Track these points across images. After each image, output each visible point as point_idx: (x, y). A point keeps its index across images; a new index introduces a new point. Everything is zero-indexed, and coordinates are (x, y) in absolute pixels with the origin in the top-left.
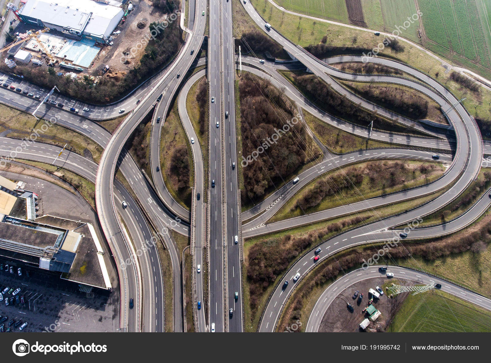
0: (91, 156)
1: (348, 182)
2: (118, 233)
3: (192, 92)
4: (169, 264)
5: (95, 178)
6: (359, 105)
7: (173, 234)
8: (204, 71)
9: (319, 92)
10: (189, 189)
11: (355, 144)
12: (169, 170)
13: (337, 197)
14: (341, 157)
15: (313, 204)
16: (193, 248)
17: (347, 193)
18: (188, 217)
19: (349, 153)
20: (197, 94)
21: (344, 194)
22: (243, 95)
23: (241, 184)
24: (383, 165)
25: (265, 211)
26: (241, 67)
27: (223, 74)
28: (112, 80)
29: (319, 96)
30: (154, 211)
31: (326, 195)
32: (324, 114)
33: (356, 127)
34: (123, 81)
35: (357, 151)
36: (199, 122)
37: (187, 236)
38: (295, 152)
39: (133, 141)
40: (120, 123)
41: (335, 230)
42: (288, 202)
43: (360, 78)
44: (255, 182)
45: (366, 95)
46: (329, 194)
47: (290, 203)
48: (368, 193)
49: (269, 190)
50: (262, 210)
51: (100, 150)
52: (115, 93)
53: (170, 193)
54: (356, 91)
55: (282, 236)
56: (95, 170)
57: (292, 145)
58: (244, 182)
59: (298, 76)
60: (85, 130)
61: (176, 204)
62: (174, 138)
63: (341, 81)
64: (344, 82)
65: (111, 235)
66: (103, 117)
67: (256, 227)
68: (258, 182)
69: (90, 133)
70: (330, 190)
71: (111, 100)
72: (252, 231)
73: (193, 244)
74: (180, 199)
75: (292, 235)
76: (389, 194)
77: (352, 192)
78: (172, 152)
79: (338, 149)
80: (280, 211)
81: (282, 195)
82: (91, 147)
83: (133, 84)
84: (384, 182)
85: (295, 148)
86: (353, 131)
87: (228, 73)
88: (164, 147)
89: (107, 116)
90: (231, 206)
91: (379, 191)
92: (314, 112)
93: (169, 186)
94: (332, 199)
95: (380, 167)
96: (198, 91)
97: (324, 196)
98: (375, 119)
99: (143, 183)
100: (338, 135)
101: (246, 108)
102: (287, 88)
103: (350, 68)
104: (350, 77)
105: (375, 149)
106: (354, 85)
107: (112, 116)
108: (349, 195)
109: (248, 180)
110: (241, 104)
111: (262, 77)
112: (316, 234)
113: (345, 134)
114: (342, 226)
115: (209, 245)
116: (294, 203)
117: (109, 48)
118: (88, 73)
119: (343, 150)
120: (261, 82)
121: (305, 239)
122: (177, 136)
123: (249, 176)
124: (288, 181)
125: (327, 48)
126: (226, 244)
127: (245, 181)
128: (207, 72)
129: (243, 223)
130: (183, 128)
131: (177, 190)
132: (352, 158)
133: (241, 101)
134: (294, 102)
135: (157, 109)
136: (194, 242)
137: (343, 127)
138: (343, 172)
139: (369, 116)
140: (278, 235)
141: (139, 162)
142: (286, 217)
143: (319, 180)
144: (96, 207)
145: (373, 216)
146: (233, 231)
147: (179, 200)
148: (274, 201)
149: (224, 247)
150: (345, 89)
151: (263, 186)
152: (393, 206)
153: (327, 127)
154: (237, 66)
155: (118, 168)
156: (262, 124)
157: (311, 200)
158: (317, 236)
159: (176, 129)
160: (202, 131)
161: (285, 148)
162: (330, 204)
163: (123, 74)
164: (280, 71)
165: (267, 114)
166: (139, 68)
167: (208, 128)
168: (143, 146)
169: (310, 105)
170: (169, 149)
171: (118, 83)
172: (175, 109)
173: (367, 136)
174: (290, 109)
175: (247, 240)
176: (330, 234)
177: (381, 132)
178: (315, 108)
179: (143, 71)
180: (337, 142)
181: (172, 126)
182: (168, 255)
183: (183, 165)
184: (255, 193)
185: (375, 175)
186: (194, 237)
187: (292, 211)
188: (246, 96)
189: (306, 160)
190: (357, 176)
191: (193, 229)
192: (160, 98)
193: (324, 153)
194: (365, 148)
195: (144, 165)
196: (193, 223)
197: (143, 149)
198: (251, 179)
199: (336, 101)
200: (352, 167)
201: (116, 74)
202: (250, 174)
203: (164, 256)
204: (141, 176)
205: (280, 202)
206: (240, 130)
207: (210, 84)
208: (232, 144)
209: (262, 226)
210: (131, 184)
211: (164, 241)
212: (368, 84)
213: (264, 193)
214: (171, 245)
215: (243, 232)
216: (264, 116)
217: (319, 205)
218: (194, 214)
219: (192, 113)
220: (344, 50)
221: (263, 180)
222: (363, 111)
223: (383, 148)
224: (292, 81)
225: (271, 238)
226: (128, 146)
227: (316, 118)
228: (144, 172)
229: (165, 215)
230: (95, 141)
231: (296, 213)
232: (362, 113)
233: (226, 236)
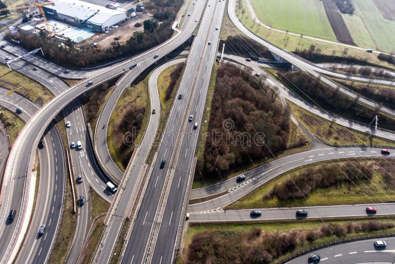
1: (349, 174)
3: (167, 71)
4: (71, 235)
5: (30, 119)
7: (93, 196)
9: (306, 84)
10: (132, 147)
11: (354, 139)
12: (117, 127)
13: (333, 192)
14: (336, 150)
15: (298, 194)
16: (110, 216)
17: (349, 189)
19: (346, 146)
20: (172, 72)
21: (345, 190)
22: (220, 75)
23: (199, 152)
25: (226, 193)
27: (203, 59)
30: (82, 166)
31: (317, 187)
33: (353, 123)
34: (103, 53)
35: (357, 147)
36: (167, 91)
38: (275, 131)
41: (335, 234)
43: (354, 78)
45: (365, 92)
46: (322, 185)
47: (264, 190)
48: (382, 194)
50: (222, 190)
53: (109, 149)
54: (350, 88)
55: (248, 230)
58: (205, 152)
59: (282, 72)
60: (49, 84)
61: (111, 163)
62: (135, 100)
63: (333, 78)
64: (337, 79)
65: (12, 177)
66: (73, 77)
67: (210, 211)
68: (222, 153)
69: (52, 86)
70: (323, 180)
72: (203, 215)
73: (113, 211)
74: (119, 158)
75: (263, 231)
77: (358, 189)
78: (127, 110)
79: (332, 141)
80: (248, 197)
81: (252, 177)
82: (47, 97)
86: (351, 126)
87: (208, 59)
88: (121, 105)
89: (77, 76)
90: (180, 174)
93: (111, 142)
94: (326, 193)
96: (173, 70)
97: (314, 187)
99: (83, 136)
100: (331, 127)
104: (343, 76)
106: (348, 83)
107: (80, 78)
108: (353, 193)
109: (210, 150)
110: (217, 83)
112: (304, 234)
113: (339, 127)
114: (346, 231)
115: (135, 217)
116: (270, 189)
117: (104, 34)
119: (339, 142)
121: (285, 237)
122: (140, 99)
125: (314, 54)
126: (160, 220)
127: (206, 150)
129: (192, 202)
131: (119, 147)
132: (352, 153)
135: (127, 75)
136: (115, 208)
137: (336, 120)
140: (241, 227)
143: (306, 169)
146: (174, 205)
147: (117, 159)
149: (156, 224)
151: (228, 159)
154: (218, 59)
156: (237, 99)
157: (294, 188)
158: (304, 237)
159: (140, 93)
160: (168, 98)
162: (324, 199)
164: (263, 67)
167: (175, 96)
168: (99, 102)
169: (296, 97)
170: (125, 108)
173: (370, 133)
175: (192, 225)
178: (302, 101)
180: (330, 134)
181: (137, 91)
183: (134, 121)
184: (217, 166)
187: (266, 198)
189: (288, 145)
190: (363, 169)
191: (120, 192)
192: (133, 67)
193: (314, 141)
194: (369, 145)
195: (91, 119)
196: (123, 184)
197: (97, 104)
198: (213, 148)
199: (327, 94)
201: (100, 49)
203: (68, 221)
204: (83, 129)
205: (248, 186)
207: (188, 64)
208: (198, 112)
209: (219, 210)
210: (69, 134)
212: (366, 84)
215: (188, 213)
216: (241, 93)
217: (306, 196)
219: (163, 84)
220: (333, 58)
221: (230, 152)
224: (275, 76)
227: (302, 108)
228: (89, 126)
229: (93, 173)
230: (53, 93)
231: (271, 202)
232: (361, 109)
233: (163, 209)
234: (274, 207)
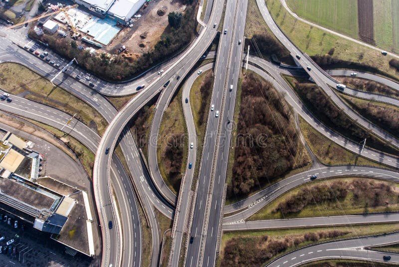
0: (96, 128)
1: (331, 195)
2: (108, 205)
3: (197, 83)
4: (150, 242)
5: (96, 150)
6: (355, 121)
7: (158, 214)
8: (211, 64)
9: (318, 102)
10: (179, 175)
11: (345, 158)
12: (164, 154)
13: (318, 207)
14: (329, 169)
15: (295, 210)
16: (174, 232)
17: (329, 205)
18: (174, 201)
19: (337, 166)
20: (201, 85)
21: (326, 206)
22: (245, 93)
23: (229, 179)
24: (369, 184)
25: (247, 208)
26: (247, 66)
27: (229, 70)
28: (127, 60)
29: (318, 106)
30: (144, 189)
31: (308, 204)
32: (319, 124)
33: (348, 141)
34: (136, 63)
35: (345, 165)
36: (199, 113)
37: (171, 218)
38: (285, 156)
39: (135, 120)
40: (127, 102)
41: (311, 240)
42: (270, 203)
43: (360, 94)
44: (242, 180)
45: (364, 112)
46: (312, 203)
47: (273, 205)
48: (349, 209)
49: (254, 189)
50: (244, 206)
51: (105, 124)
52: (127, 73)
53: (162, 175)
54: (354, 107)
55: (259, 236)
56: (97, 142)
57: (283, 149)
58: (232, 178)
59: (300, 82)
60: (94, 103)
61: (165, 186)
62: (174, 124)
63: (341, 94)
64: (344, 96)
65: (102, 205)
66: (113, 93)
67: (236, 222)
68: (245, 179)
69: (98, 106)
70: (312, 199)
71: (123, 79)
72: (232, 225)
73: (175, 228)
74: (170, 182)
75: (269, 236)
76: (370, 214)
77: (334, 205)
78: (169, 136)
79: (328, 160)
80: (261, 211)
81: (265, 195)
82: (98, 120)
83: (145, 67)
84: (368, 201)
85: (285, 153)
86: (345, 144)
87: (234, 70)
88: (163, 131)
89: (117, 93)
90: (216, 198)
91: (361, 209)
92: (309, 120)
93: (162, 168)
94: (314, 208)
95: (365, 185)
96: (203, 83)
97: (306, 204)
98: (369, 137)
99: (139, 162)
100: (329, 146)
101: (245, 107)
102: (288, 93)
103: (351, 83)
104: (350, 92)
105: (364, 166)
106: (353, 100)
107: (120, 94)
108: (331, 208)
109: (236, 176)
110: (242, 102)
111: (266, 78)
112: (293, 241)
113: (336, 147)
114: (319, 237)
115: (189, 232)
116: (276, 205)
117: (129, 29)
118: (106, 50)
119: (332, 162)
120: (263, 84)
121: (281, 243)
122: (177, 123)
123: (238, 172)
124: (274, 183)
125: (332, 60)
126: (206, 234)
127: (234, 176)
128: (214, 65)
129: (225, 216)
130: (183, 116)
131: (169, 173)
132: (340, 172)
133: (241, 98)
134: (292, 107)
135: (163, 94)
136: (176, 226)
137: (335, 139)
138: (329, 183)
139: (363, 133)
140: (255, 233)
141: (138, 140)
142: (266, 218)
143: (304, 187)
144: (92, 176)
145: (351, 232)
146: (214, 223)
147: (168, 183)
148: (257, 200)
149: (203, 236)
150: (344, 103)
151: (249, 184)
152: (372, 226)
153: (319, 136)
154: (244, 64)
155: (118, 143)
156: (258, 125)
157: (292, 206)
158: (293, 242)
159: (177, 116)
160: (201, 122)
161: (276, 152)
162: (311, 213)
163: (137, 55)
164: (284, 75)
165: (264, 115)
166: (153, 53)
167: (207, 120)
168: (144, 126)
169: (308, 113)
170: (167, 133)
171: (131, 64)
172: (179, 96)
173: (358, 153)
174: (287, 113)
175: (225, 232)
176: (306, 243)
177: (372, 150)
178: (311, 116)
179: (155, 56)
180: (327, 153)
181: (174, 112)
182: (150, 234)
183: (177, 151)
184: (240, 189)
185: (360, 193)
186: (176, 222)
187: (273, 212)
188: (247, 95)
189: (294, 165)
190: (341, 191)
191: (177, 214)
192: (167, 84)
193: (313, 162)
194: (354, 164)
195: (142, 145)
196: (178, 208)
197: (143, 129)
198: (239, 175)
199: (333, 113)
200: (337, 180)
201: (131, 55)
202: (239, 171)
203: (146, 233)
204: (137, 155)
205: (262, 202)
206: (236, 126)
207: (215, 78)
208: (226, 138)
209: (242, 222)
210: (127, 159)
211: (149, 220)
212: (368, 102)
213: (249, 190)
214: (155, 224)
215: (223, 225)
216: (261, 117)
217: (300, 211)
218: (180, 200)
219: (195, 103)
220: (349, 64)
221: (251, 178)
222: (358, 127)
223: (372, 167)
224: (293, 87)
225: (248, 235)
226: (130, 124)
227: (311, 126)
228: (141, 152)
229: (153, 195)
230: (102, 114)
231: (276, 215)
232: (357, 129)
233: (207, 226)
234: (277, 219)
